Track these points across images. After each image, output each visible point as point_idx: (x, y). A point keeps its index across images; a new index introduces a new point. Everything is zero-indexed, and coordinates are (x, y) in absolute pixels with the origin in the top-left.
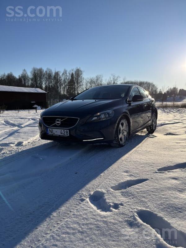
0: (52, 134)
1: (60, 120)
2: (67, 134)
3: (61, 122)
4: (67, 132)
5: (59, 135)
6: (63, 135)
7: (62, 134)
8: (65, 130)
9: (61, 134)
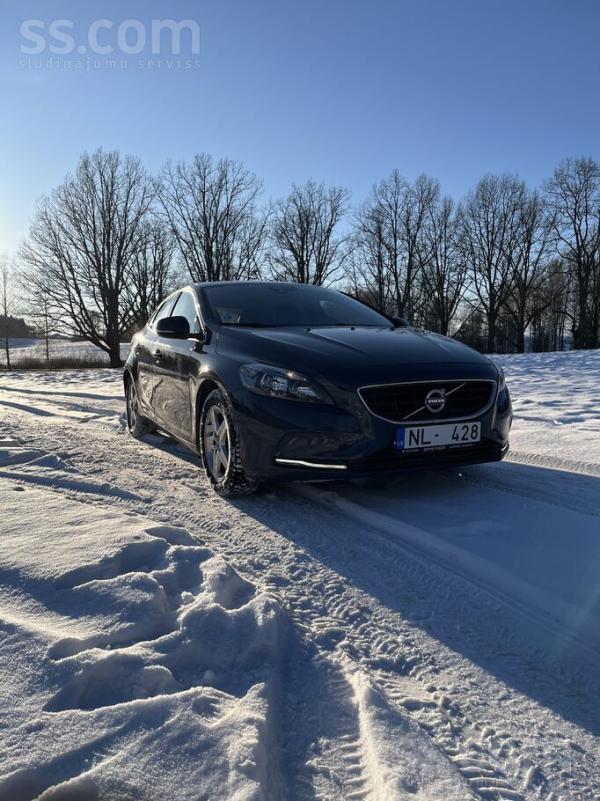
0: (420, 445)
1: (442, 392)
2: (474, 434)
3: (447, 398)
4: (473, 431)
5: (448, 446)
6: (460, 441)
7: (457, 438)
8: (470, 425)
9: (455, 442)
